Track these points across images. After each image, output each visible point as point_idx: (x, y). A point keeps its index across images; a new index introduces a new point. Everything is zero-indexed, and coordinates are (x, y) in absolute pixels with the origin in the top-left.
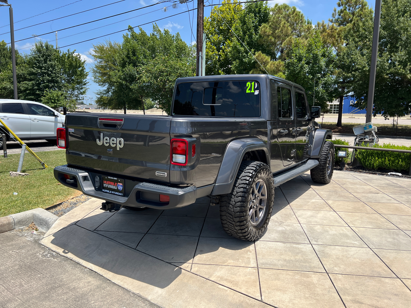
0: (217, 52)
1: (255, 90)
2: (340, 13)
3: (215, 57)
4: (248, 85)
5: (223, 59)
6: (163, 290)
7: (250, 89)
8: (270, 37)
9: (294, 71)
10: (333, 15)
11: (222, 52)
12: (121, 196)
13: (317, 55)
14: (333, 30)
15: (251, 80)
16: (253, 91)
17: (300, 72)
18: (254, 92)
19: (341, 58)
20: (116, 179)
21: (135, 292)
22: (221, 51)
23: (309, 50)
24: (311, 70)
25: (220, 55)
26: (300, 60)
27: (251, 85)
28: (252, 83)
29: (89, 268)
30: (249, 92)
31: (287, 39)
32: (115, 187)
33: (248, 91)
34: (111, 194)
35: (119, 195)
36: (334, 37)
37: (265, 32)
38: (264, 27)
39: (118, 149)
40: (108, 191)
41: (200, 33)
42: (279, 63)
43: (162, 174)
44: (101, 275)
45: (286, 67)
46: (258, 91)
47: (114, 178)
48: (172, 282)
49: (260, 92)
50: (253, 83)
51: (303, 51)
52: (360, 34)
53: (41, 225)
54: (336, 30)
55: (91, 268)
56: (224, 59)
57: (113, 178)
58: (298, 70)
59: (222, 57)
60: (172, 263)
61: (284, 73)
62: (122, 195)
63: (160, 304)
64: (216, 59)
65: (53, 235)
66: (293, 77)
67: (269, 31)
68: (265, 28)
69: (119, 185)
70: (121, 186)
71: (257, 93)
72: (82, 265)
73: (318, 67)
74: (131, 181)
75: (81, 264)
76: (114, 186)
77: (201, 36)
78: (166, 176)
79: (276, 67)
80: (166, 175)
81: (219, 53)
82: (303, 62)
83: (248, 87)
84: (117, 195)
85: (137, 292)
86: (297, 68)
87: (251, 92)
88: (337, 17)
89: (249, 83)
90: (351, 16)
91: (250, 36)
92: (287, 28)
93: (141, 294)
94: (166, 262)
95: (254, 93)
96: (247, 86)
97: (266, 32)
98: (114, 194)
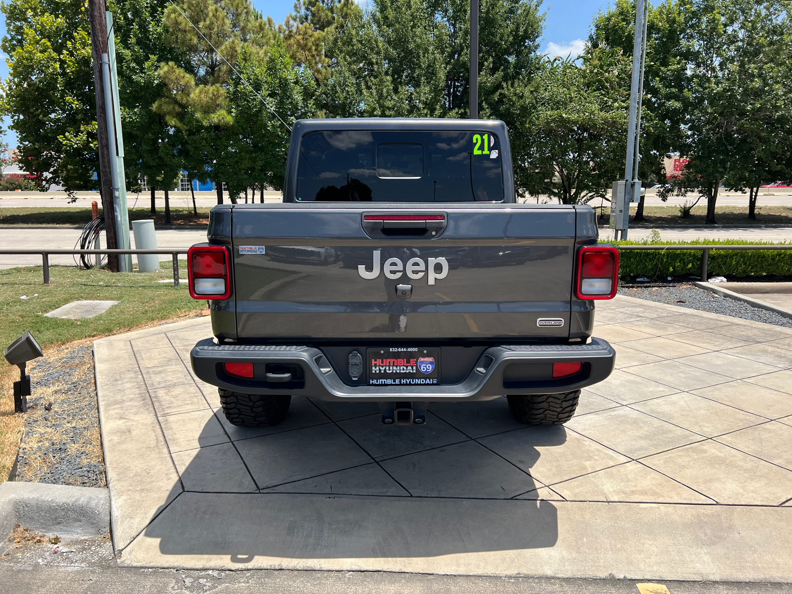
0: (54, 55)
1: (490, 149)
2: (308, 5)
3: (52, 65)
4: (477, 139)
5: (72, 72)
6: (555, 547)
7: (481, 148)
8: (189, 36)
9: (249, 108)
10: (296, 7)
11: (68, 54)
12: (433, 384)
13: (286, 80)
14: (306, 36)
15: (481, 131)
16: (486, 152)
17: (260, 111)
18: (488, 153)
19: (328, 90)
20: (416, 349)
21: (508, 573)
22: (65, 52)
23: (272, 68)
24: (280, 108)
25: (62, 62)
26: (257, 87)
27: (483, 140)
28: (484, 137)
29: (349, 569)
30: (479, 152)
31: (227, 43)
32: (410, 368)
33: (477, 152)
34: (401, 385)
35: (425, 385)
36: (310, 50)
37: (177, 23)
38: (174, 11)
39: (431, 281)
40: (389, 381)
41: (100, 9)
42: (218, 91)
43: (553, 322)
44: (398, 571)
45: (231, 100)
46: (497, 151)
47: (409, 350)
48: (557, 529)
49: (500, 153)
50: (486, 137)
51: (260, 71)
52: (353, 48)
53: (59, 523)
54: (310, 36)
55: (355, 568)
56: (76, 70)
57: (405, 350)
58: (256, 108)
59: (69, 66)
60: (517, 497)
61: (230, 112)
62: (435, 382)
63: (580, 573)
64: (55, 69)
65: (146, 535)
66: (246, 120)
67: (185, 21)
68: (177, 14)
69: (422, 362)
70: (431, 363)
71: (494, 155)
72: (324, 569)
73: (291, 103)
74: (461, 348)
75: (317, 569)
76: (407, 367)
77: (101, 17)
78: (563, 324)
79: (211, 99)
80: (563, 322)
81: (62, 56)
82: (265, 92)
83: (476, 144)
84: (421, 385)
85: (513, 572)
86: (253, 104)
87: (484, 153)
88: (303, 11)
89: (477, 137)
90: (330, 14)
91: (143, 27)
92: (223, 20)
93: (526, 572)
94: (504, 499)
95: (489, 155)
96: (475, 141)
97: (181, 23)
98: (410, 384)
